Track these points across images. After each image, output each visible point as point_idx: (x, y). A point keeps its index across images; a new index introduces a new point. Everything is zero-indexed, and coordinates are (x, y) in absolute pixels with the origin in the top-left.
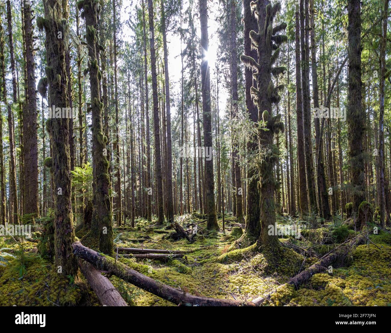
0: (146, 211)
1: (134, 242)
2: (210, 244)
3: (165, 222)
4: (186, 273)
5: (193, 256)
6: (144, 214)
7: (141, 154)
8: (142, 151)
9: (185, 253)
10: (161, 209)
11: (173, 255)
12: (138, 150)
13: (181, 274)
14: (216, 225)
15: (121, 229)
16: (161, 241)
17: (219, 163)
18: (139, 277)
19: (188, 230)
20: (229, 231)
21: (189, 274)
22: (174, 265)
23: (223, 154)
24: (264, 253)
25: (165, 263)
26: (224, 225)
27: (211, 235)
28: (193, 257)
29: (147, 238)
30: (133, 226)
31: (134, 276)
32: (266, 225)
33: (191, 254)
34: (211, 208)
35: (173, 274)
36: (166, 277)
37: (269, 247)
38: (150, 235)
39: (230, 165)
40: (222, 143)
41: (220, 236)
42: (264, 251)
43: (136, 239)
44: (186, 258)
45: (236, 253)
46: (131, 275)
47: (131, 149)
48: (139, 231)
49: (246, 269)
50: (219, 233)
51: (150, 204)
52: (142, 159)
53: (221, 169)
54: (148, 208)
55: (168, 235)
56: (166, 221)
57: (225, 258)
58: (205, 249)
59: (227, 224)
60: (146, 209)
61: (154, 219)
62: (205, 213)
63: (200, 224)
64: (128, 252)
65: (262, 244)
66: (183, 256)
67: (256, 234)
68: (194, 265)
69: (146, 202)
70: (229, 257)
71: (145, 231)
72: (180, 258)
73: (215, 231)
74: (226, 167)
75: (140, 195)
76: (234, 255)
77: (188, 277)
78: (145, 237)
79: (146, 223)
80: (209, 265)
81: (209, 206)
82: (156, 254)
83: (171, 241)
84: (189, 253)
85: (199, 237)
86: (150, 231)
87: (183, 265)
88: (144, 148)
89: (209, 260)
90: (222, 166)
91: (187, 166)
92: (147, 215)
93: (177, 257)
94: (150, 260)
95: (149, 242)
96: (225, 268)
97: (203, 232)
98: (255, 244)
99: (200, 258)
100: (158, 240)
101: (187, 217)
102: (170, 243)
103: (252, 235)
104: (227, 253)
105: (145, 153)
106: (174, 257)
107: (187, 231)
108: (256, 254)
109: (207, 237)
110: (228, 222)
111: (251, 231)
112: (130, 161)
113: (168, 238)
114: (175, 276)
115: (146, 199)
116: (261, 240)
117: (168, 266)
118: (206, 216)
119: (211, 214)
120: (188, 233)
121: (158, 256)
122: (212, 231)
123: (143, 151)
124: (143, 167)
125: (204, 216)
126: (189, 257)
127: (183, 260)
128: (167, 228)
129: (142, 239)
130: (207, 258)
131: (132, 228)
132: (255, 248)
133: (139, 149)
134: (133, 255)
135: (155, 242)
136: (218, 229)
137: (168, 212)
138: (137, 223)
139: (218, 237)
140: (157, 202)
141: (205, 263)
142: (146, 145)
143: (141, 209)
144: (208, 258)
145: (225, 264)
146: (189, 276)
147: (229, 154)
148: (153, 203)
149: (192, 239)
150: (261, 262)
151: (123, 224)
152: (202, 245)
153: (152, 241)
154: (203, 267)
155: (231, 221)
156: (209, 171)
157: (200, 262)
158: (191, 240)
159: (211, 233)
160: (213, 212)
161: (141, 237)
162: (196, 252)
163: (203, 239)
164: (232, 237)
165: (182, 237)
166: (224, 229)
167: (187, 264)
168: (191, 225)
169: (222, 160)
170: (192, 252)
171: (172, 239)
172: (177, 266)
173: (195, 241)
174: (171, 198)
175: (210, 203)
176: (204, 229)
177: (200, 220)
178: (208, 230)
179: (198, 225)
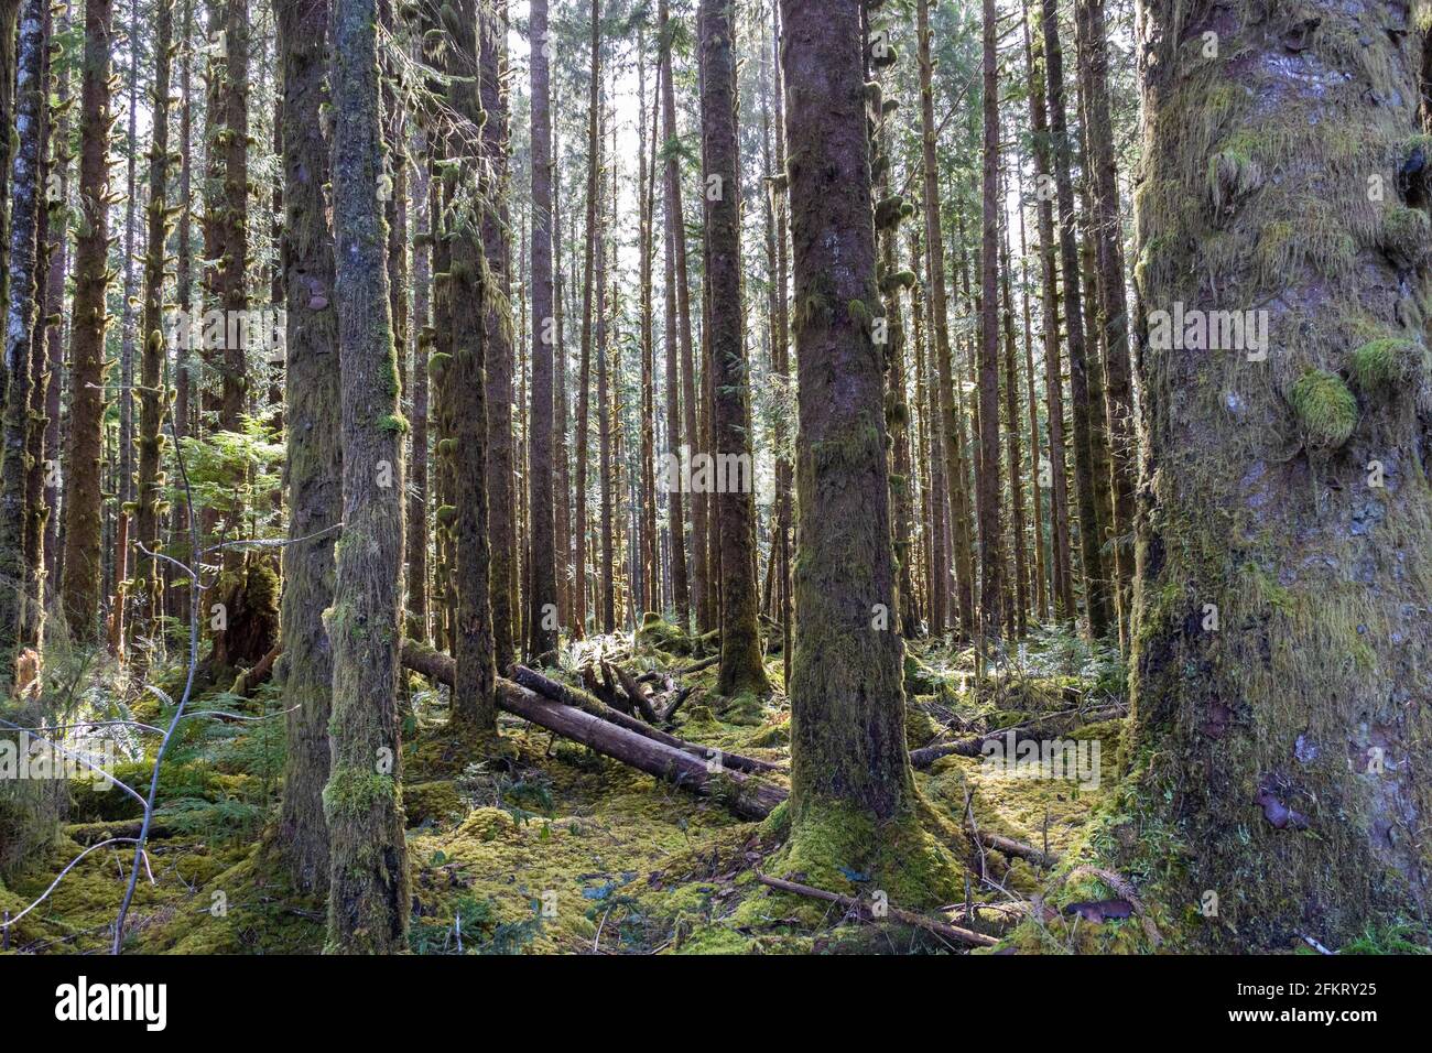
14: (758, 676)
27: (735, 715)
34: (735, 601)
50: (769, 709)
62: (705, 625)
63: (684, 678)
73: (754, 699)
81: (730, 594)
85: (694, 713)
118: (714, 641)
119: (737, 626)
122: (738, 700)
125: (699, 642)
136: (765, 694)
159: (735, 707)
160: (743, 619)
163: (707, 719)
168: (644, 679)
173: (680, 724)
174: (545, 552)
175: (732, 581)
176: (706, 692)
177: (682, 660)
178: (722, 698)
179: (678, 680)
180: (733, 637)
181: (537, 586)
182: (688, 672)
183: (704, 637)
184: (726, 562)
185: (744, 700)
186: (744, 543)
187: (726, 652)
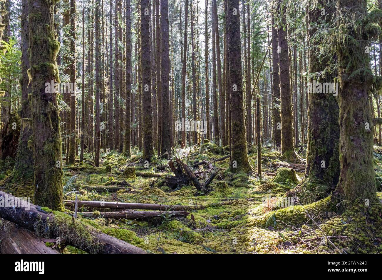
0: (122, 139)
1: (100, 191)
2: (237, 197)
3: (155, 159)
4: (192, 242)
5: (204, 214)
6: (117, 144)
7: (114, 41)
8: (116, 36)
9: (190, 209)
10: (148, 137)
11: (170, 212)
12: (109, 34)
13: (185, 244)
14: (246, 164)
15: (75, 169)
16: (148, 190)
17: (249, 59)
18: (117, 246)
19: (197, 172)
20: (268, 175)
21: (198, 243)
22: (173, 229)
23: (256, 44)
24: (348, 216)
25: (156, 226)
26: (259, 165)
27: (237, 182)
28: (204, 217)
29: (124, 184)
30: (97, 165)
31: (108, 245)
32: (352, 163)
33: (201, 211)
34: (237, 133)
35: (171, 244)
36: (160, 248)
37: (357, 205)
38: (129, 180)
39: (268, 63)
40: (253, 26)
41: (254, 184)
42: (347, 212)
43: (103, 186)
44: (193, 217)
45: (292, 212)
46: (103, 243)
47: (97, 29)
48: (108, 174)
49: (312, 241)
50: (251, 179)
51: (128, 127)
52: (116, 50)
53: (251, 71)
54: (124, 133)
55: (160, 180)
56: (156, 156)
57: (271, 220)
58: (230, 204)
59: (264, 163)
60: (122, 135)
61: (135, 154)
62: (224, 144)
63: (216, 163)
64: (91, 207)
65: (343, 198)
66: (187, 214)
67: (328, 179)
68: (206, 230)
69: (122, 124)
70: (277, 218)
71: (119, 174)
72: (182, 218)
73: (245, 175)
74: (260, 66)
75: (111, 110)
76: (287, 215)
77: (197, 249)
78: (119, 184)
79: (120, 160)
80: (242, 229)
81: (234, 130)
82: (141, 211)
83: (166, 191)
84: (196, 209)
85: (218, 184)
86: (128, 173)
87: (188, 229)
88: (120, 30)
89: (240, 221)
90: (253, 65)
91: (193, 65)
92: (122, 146)
93: (177, 216)
94: (131, 222)
95: (126, 192)
96: (273, 237)
97: (224, 177)
98: (329, 198)
99: (216, 218)
100: (142, 187)
101: (193, 151)
102: (163, 193)
103: (320, 183)
104: (274, 212)
105: (121, 39)
106: (173, 216)
107: (196, 174)
108: (332, 216)
109: (230, 185)
110: (265, 160)
111: (317, 175)
112: (94, 52)
113: (160, 185)
114: (175, 247)
115: (122, 119)
116: (341, 190)
117: (162, 231)
118: (227, 149)
119: (237, 144)
120: (198, 177)
121: (144, 214)
122: (238, 175)
123: (119, 35)
124: (117, 63)
125: (222, 149)
126: (198, 216)
127: (187, 221)
128: (158, 168)
129: (115, 186)
130: (236, 219)
131: (96, 168)
132: (329, 206)
133: (111, 32)
134: (99, 213)
135: (138, 192)
136: (249, 172)
137: (160, 142)
138: (105, 160)
139: (251, 185)
140: (140, 125)
141: (235, 226)
142: (123, 26)
143: (111, 135)
144: (240, 218)
145: (271, 231)
146: (199, 246)
147: (266, 44)
148: (133, 125)
149: (206, 187)
150: (342, 231)
151: (77, 161)
152: (224, 197)
153: (133, 190)
154: (231, 233)
155: (271, 158)
156: (234, 72)
157: (216, 225)
158: (204, 188)
159: (237, 178)
160: (240, 141)
161: (113, 183)
162: (208, 209)
163: (224, 187)
164: (277, 186)
165: (185, 183)
166: (260, 172)
167: (195, 228)
168: (201, 164)
169: (254, 54)
170: (202, 208)
171: (167, 187)
172: (177, 231)
173: (212, 190)
174: (166, 117)
175: (235, 125)
176: (224, 171)
177: (216, 155)
178: (231, 173)
179: (213, 164)
180: (236, 148)
181: (163, 129)
182: (218, 161)
183: (224, 148)
184: (233, 117)
185: (240, 175)
186: (241, 109)
187: (233, 154)
